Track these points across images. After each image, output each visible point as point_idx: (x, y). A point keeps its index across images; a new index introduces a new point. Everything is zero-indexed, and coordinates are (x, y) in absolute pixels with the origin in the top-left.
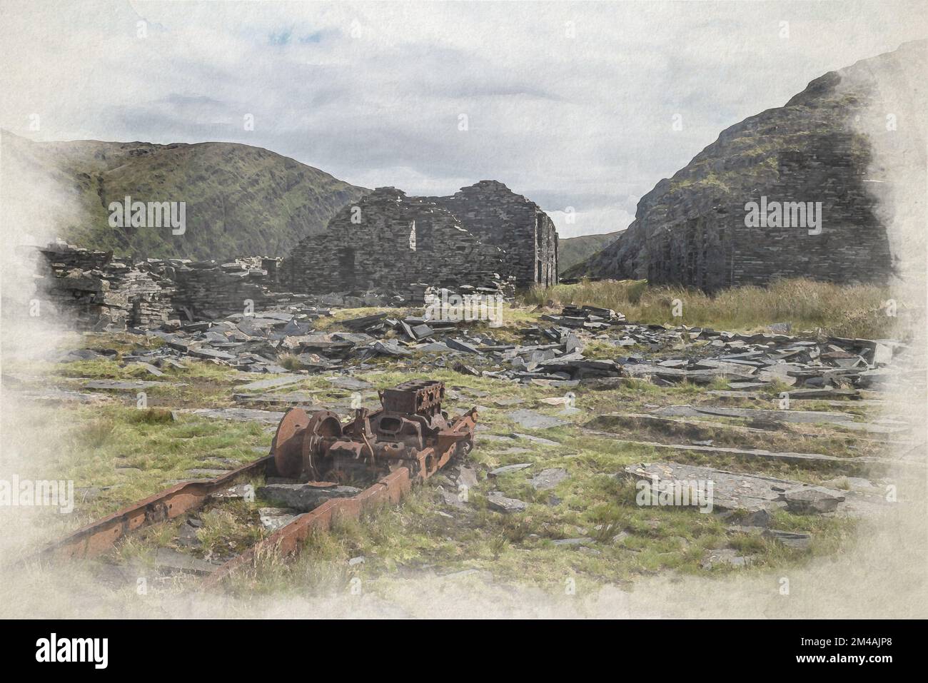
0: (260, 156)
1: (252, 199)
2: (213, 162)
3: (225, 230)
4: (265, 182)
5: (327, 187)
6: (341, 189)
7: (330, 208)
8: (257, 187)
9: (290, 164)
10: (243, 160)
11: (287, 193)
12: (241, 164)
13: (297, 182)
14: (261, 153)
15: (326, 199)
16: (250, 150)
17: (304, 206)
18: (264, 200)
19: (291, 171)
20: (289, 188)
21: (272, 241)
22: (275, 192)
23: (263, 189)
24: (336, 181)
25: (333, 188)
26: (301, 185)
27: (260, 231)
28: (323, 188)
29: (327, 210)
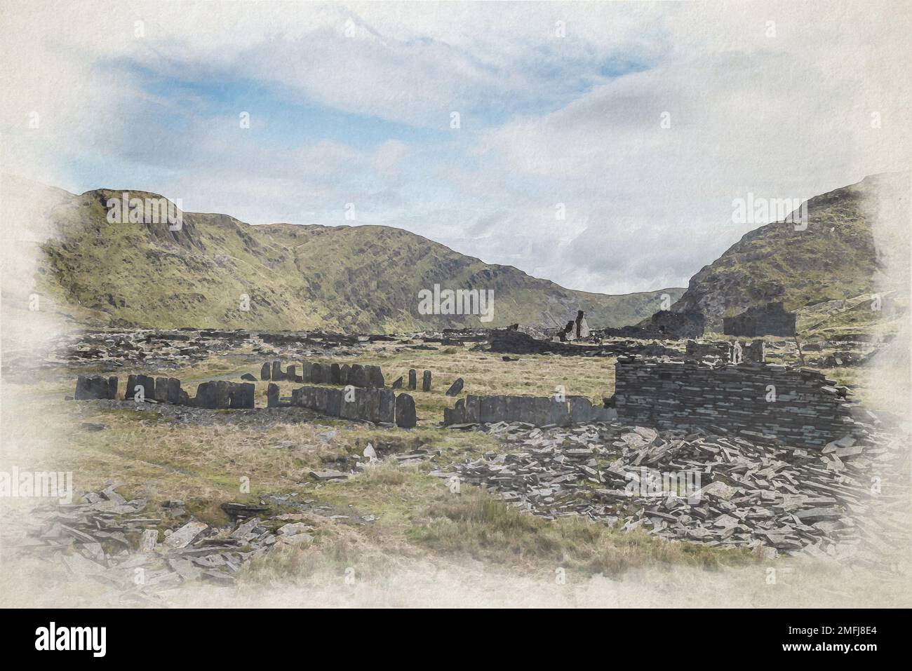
0: (401, 235)
1: (396, 266)
2: (370, 239)
3: (378, 288)
4: (404, 253)
5: (447, 256)
6: (456, 258)
7: (449, 272)
8: (399, 257)
9: (421, 240)
10: (390, 238)
11: (419, 261)
12: (388, 240)
13: (427, 253)
14: (402, 233)
15: (446, 265)
16: (395, 231)
17: (432, 271)
18: (404, 267)
19: (421, 245)
20: (420, 257)
21: (409, 295)
22: (411, 261)
23: (403, 258)
24: (452, 252)
25: (451, 257)
26: (429, 255)
27: (402, 288)
28: (444, 257)
29: (447, 273)
